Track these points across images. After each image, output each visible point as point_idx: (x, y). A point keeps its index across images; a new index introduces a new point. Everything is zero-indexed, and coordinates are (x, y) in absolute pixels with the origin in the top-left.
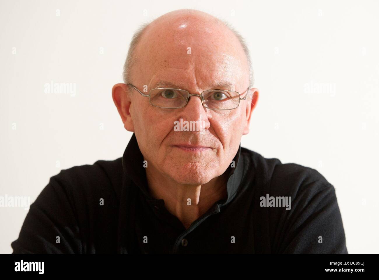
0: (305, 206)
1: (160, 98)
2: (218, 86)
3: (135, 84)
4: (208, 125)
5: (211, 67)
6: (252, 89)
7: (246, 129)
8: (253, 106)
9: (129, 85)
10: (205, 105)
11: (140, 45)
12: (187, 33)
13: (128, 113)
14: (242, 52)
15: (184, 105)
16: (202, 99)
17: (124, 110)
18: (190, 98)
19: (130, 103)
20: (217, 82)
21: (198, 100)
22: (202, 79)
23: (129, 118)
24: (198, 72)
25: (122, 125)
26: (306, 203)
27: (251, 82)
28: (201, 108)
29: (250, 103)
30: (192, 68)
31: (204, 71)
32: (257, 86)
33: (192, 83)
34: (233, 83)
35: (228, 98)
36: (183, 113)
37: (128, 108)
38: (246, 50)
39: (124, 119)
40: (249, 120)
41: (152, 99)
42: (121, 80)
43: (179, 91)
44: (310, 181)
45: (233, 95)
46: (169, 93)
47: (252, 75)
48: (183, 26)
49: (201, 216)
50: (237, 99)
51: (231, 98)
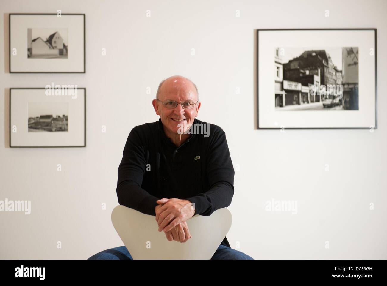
0: (216, 140)
1: (168, 104)
2: (187, 101)
3: (160, 99)
4: (184, 113)
5: (185, 94)
6: (199, 102)
7: (197, 115)
8: (199, 107)
9: (158, 100)
10: (183, 107)
11: (162, 87)
12: (177, 83)
13: (157, 109)
14: (195, 90)
15: (176, 106)
16: (181, 105)
17: (156, 108)
18: (177, 104)
19: (158, 106)
20: (187, 99)
21: (180, 105)
22: (182, 98)
23: (157, 111)
24: (180, 96)
25: (155, 113)
26: (217, 138)
27: (198, 100)
28: (181, 108)
29: (198, 107)
30: (178, 94)
31: (183, 96)
32: (200, 101)
33: (178, 99)
34: (192, 100)
35: (190, 105)
36: (175, 109)
37: (157, 107)
38: (197, 89)
39: (156, 111)
40: (197, 112)
41: (165, 105)
42: (155, 98)
43: (174, 102)
44: (218, 131)
45: (192, 104)
46: (171, 103)
47: (199, 97)
48: (176, 81)
49: (182, 144)
50: (193, 105)
51: (191, 105)
